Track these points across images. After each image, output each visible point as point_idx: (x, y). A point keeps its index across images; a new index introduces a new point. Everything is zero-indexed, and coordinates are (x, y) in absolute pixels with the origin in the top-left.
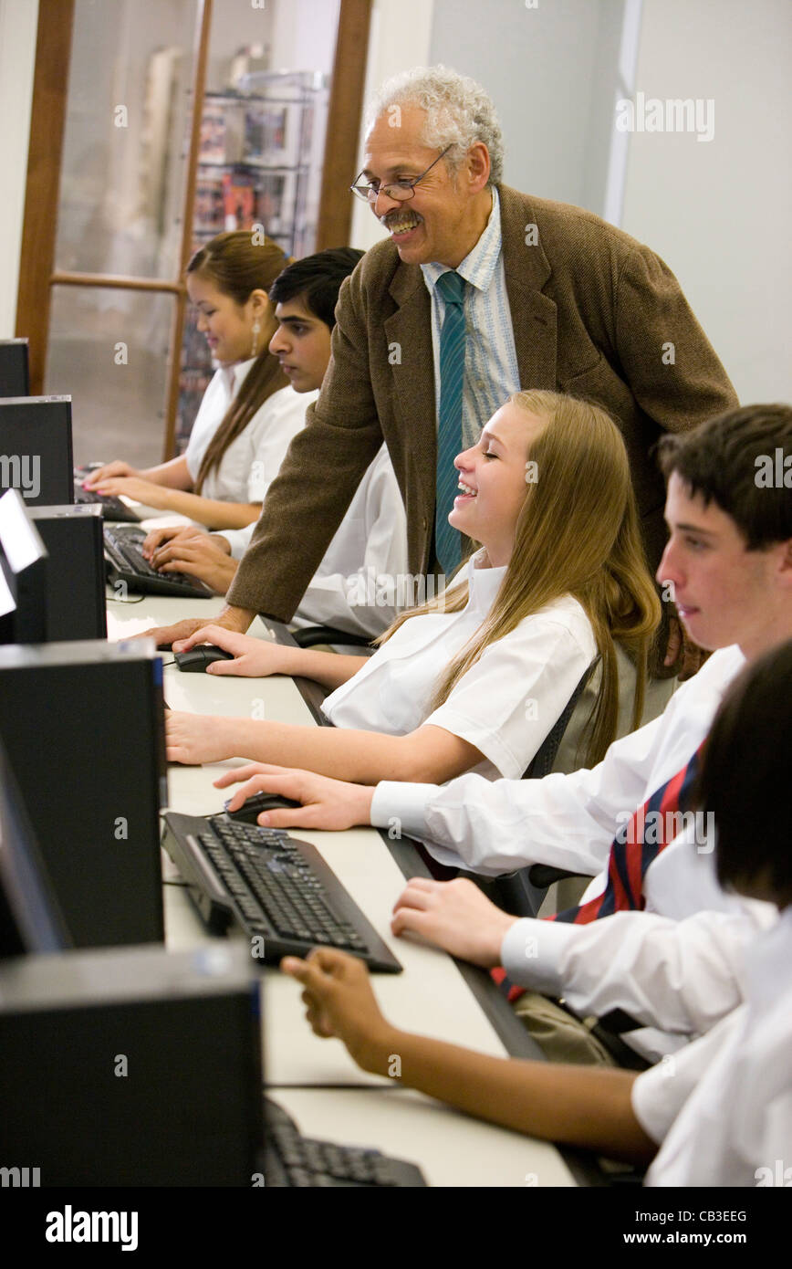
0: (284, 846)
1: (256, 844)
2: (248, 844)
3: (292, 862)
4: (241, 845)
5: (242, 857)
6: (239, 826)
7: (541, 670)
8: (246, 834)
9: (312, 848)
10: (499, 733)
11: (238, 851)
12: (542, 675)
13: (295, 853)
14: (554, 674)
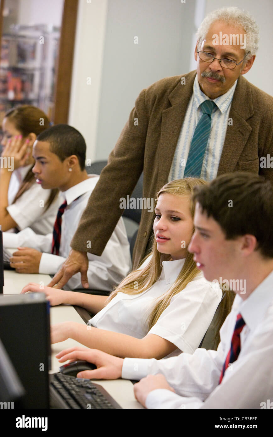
0: (90, 386)
1: (78, 386)
2: (74, 386)
3: (95, 394)
4: (71, 387)
5: (73, 392)
6: (68, 378)
7: (200, 305)
8: (72, 381)
9: (101, 387)
10: (183, 337)
11: (71, 390)
12: (200, 308)
13: (96, 390)
14: (205, 307)
